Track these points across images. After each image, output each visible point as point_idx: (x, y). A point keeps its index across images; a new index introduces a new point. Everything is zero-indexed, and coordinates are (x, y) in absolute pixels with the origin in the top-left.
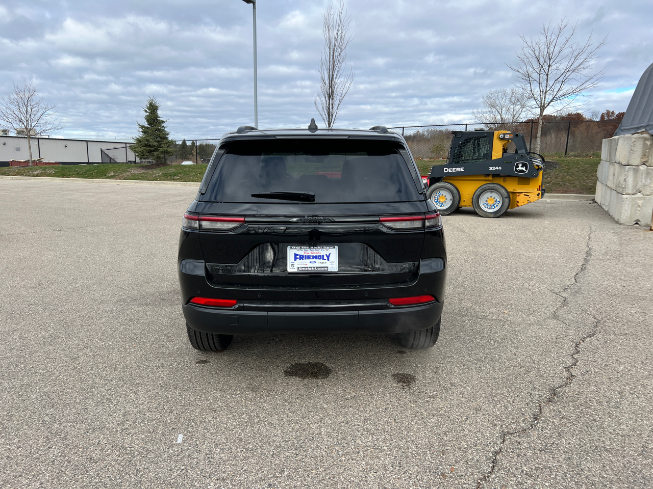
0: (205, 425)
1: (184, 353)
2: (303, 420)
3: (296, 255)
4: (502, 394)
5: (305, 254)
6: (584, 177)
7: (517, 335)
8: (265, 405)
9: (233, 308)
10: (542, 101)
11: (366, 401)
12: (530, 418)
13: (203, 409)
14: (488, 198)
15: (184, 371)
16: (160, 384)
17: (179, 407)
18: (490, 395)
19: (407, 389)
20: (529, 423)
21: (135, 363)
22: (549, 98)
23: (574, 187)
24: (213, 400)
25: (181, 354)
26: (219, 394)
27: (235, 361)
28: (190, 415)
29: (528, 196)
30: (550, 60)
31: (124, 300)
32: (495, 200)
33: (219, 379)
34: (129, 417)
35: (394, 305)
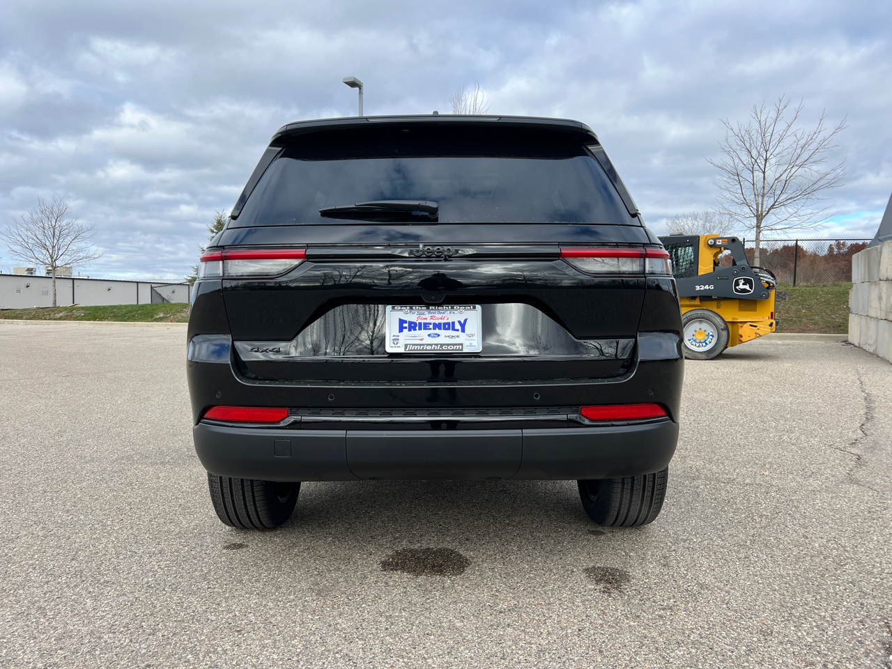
0: (214, 658)
1: (205, 533)
2: (413, 651)
3: (402, 322)
4: (806, 604)
5: (420, 321)
6: (828, 311)
7: (797, 507)
8: (340, 621)
9: (281, 424)
10: (758, 207)
11: (538, 616)
12: (879, 650)
13: (216, 629)
14: (695, 331)
15: (199, 561)
16: (148, 582)
17: (171, 625)
18: (783, 606)
19: (615, 593)
20: (879, 659)
21: (114, 547)
22: (768, 202)
23: (815, 324)
24: (240, 611)
25: (200, 534)
26: (254, 600)
27: (294, 545)
28: (190, 639)
29: (756, 326)
30: (766, 152)
31: (129, 458)
32: (707, 333)
33: (260, 575)
34: (68, 642)
35: (591, 420)
